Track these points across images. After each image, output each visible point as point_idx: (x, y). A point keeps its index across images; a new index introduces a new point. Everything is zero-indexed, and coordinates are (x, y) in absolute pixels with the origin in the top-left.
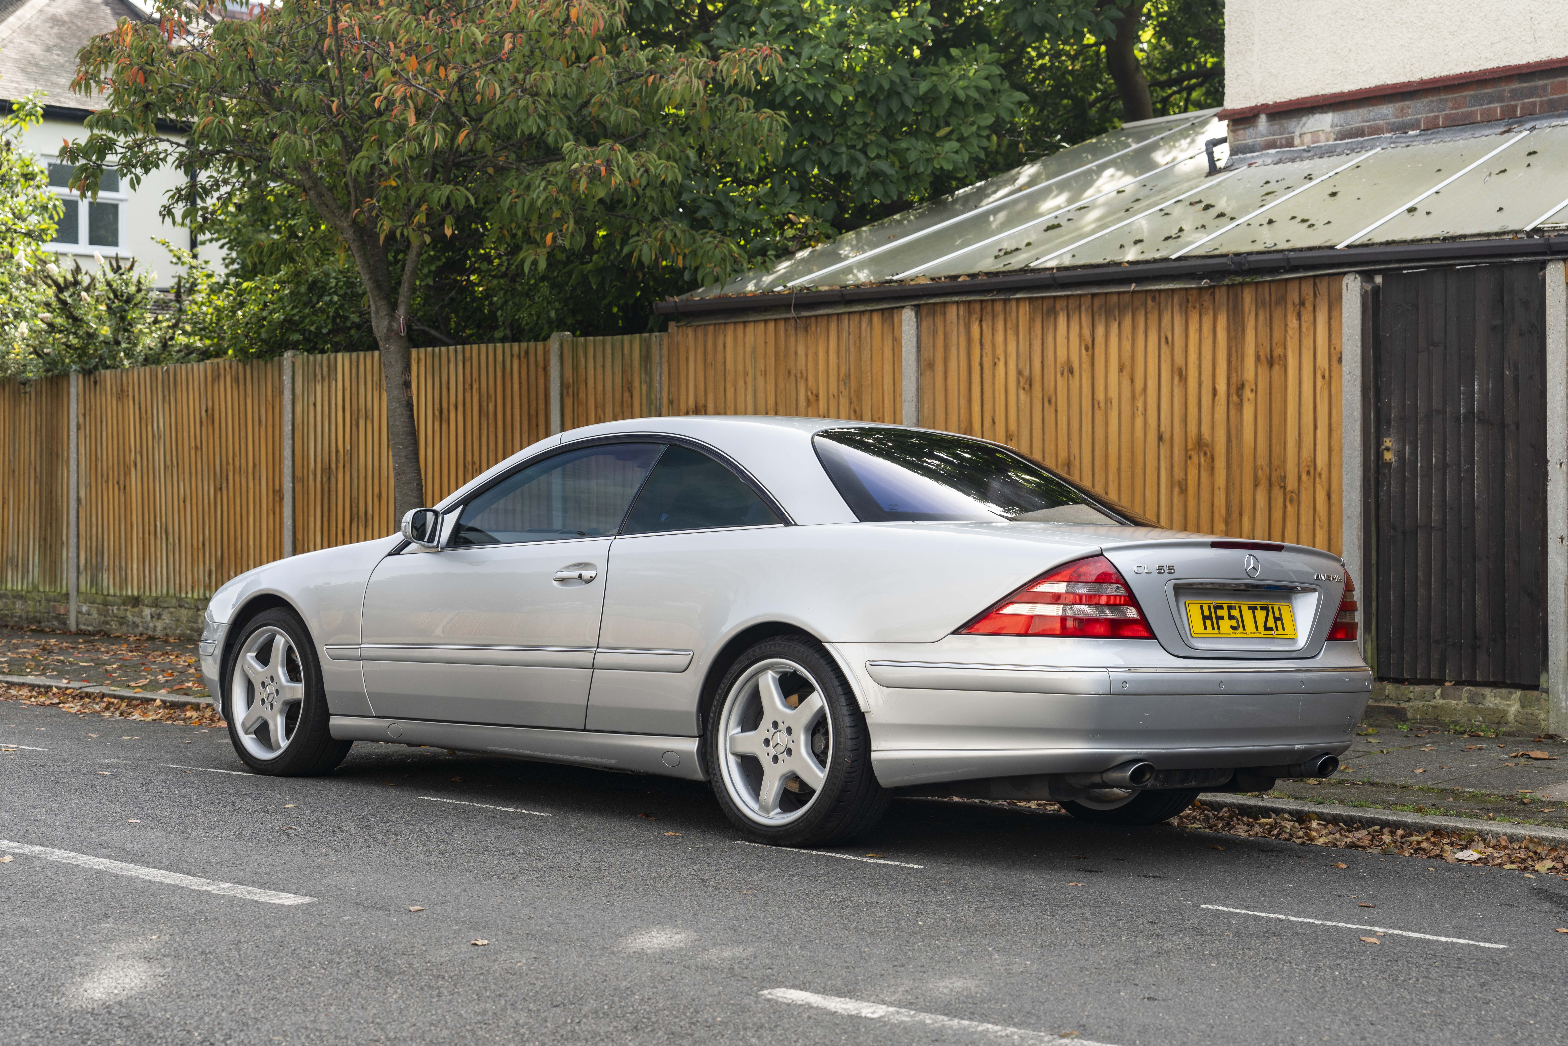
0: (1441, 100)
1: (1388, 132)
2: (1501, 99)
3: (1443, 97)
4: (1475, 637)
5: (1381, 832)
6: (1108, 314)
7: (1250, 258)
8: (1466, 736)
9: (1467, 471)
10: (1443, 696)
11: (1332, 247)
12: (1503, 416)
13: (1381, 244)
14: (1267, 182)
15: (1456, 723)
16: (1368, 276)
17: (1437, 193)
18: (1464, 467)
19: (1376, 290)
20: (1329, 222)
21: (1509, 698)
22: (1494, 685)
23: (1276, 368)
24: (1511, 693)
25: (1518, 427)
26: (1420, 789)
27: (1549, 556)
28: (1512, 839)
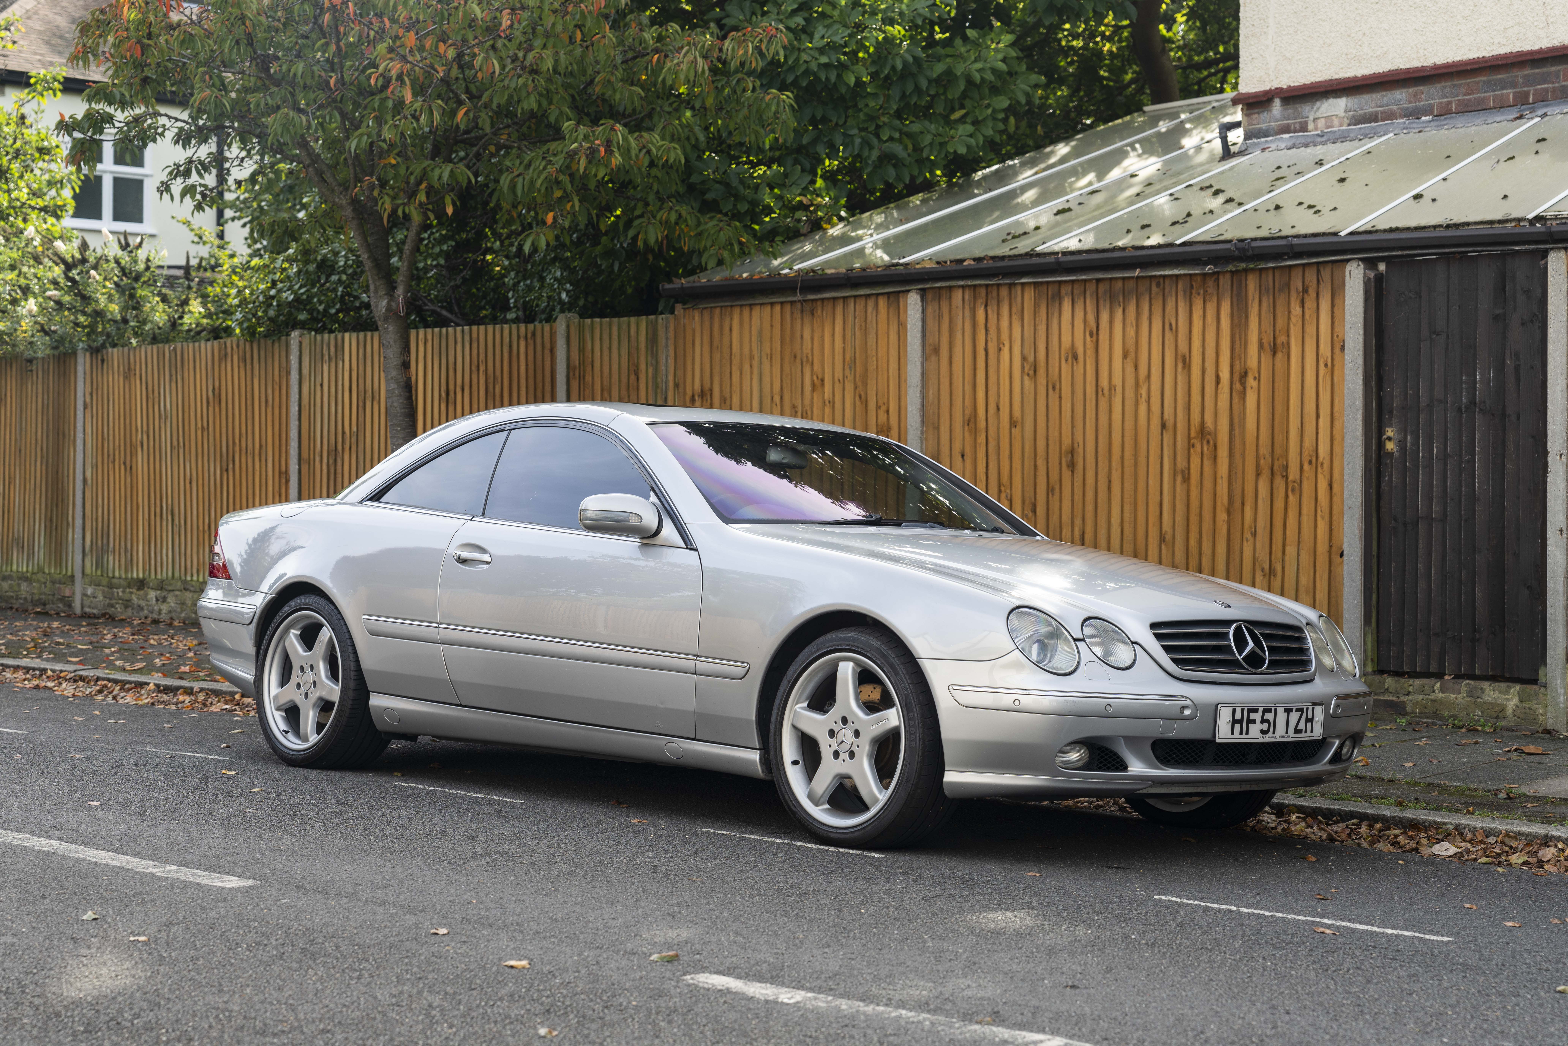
0: (1454, 86)
1: (1401, 117)
2: (1513, 85)
3: (1456, 82)
4: (1475, 630)
5: (1359, 825)
6: (1112, 300)
7: (1254, 244)
8: (1463, 730)
9: (1468, 461)
10: (1442, 690)
11: (1336, 234)
12: (1504, 406)
13: (1385, 231)
14: (1279, 168)
15: (1455, 717)
16: (1371, 263)
17: (1444, 179)
18: (1465, 458)
19: (1379, 278)
20: (1335, 209)
21: (1507, 693)
22: (1493, 679)
23: (1279, 355)
24: (1509, 687)
25: (1518, 418)
26: (1407, 783)
27: (1549, 549)
28: (1488, 833)
